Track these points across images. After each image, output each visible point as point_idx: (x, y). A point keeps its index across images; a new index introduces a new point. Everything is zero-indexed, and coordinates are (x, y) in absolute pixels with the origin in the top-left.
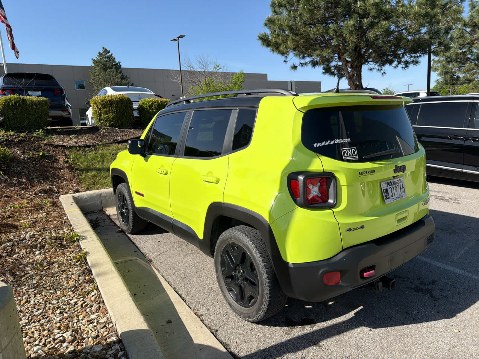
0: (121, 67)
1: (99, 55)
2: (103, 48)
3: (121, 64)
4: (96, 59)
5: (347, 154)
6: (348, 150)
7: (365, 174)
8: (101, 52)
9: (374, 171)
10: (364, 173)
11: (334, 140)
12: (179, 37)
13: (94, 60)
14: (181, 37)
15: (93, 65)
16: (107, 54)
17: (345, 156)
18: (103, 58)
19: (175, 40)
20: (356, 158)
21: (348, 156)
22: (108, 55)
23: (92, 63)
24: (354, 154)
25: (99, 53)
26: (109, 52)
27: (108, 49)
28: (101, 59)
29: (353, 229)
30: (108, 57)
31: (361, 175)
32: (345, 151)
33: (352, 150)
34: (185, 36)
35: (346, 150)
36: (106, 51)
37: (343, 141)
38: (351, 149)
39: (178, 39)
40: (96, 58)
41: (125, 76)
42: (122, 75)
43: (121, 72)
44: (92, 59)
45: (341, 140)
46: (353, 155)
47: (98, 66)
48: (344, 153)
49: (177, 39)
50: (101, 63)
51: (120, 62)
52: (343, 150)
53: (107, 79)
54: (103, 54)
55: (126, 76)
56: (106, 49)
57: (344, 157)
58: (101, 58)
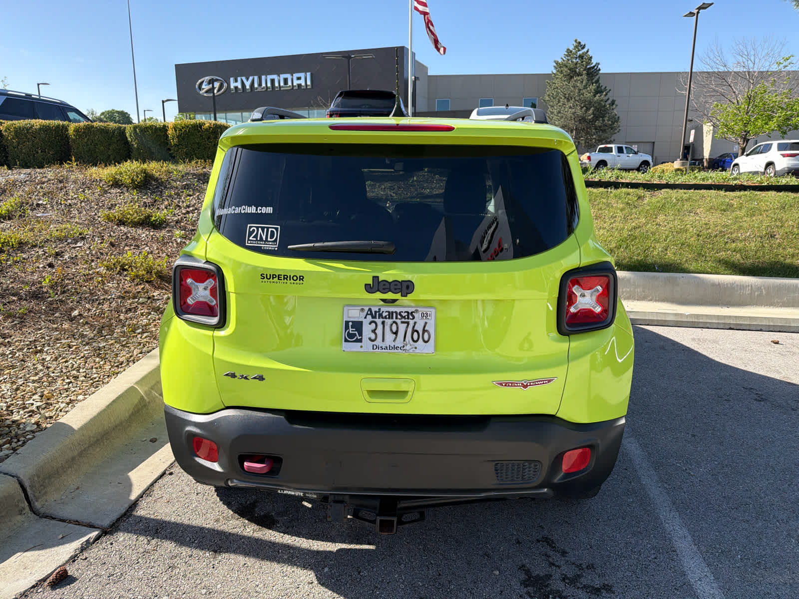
0: (601, 72)
1: (566, 53)
2: (576, 41)
3: (599, 66)
4: (560, 61)
5: (256, 236)
6: (260, 229)
7: (276, 280)
8: (571, 48)
9: (301, 278)
10: (274, 276)
11: (241, 207)
12: (699, 8)
13: (557, 63)
14: (704, 7)
15: (555, 71)
16: (579, 51)
17: (251, 238)
18: (572, 58)
19: (691, 14)
20: (275, 247)
21: (257, 240)
22: (581, 52)
23: (553, 68)
24: (272, 237)
25: (568, 49)
26: (583, 47)
27: (583, 43)
28: (568, 60)
29: (238, 376)
30: (581, 57)
31: (265, 279)
32: (254, 230)
33: (270, 230)
34: (712, 4)
35: (258, 228)
36: (579, 46)
37: (257, 210)
38: (268, 228)
39: (698, 13)
40: (562, 59)
41: (603, 88)
42: (598, 87)
43: (597, 81)
44: (555, 62)
45: (254, 208)
46: (269, 239)
47: (561, 72)
48: (251, 233)
49: (695, 11)
50: (567, 67)
51: (599, 64)
52: (250, 227)
53: (569, 94)
54: (574, 51)
55: (606, 87)
56: (580, 43)
57: (249, 240)
58: (569, 58)
